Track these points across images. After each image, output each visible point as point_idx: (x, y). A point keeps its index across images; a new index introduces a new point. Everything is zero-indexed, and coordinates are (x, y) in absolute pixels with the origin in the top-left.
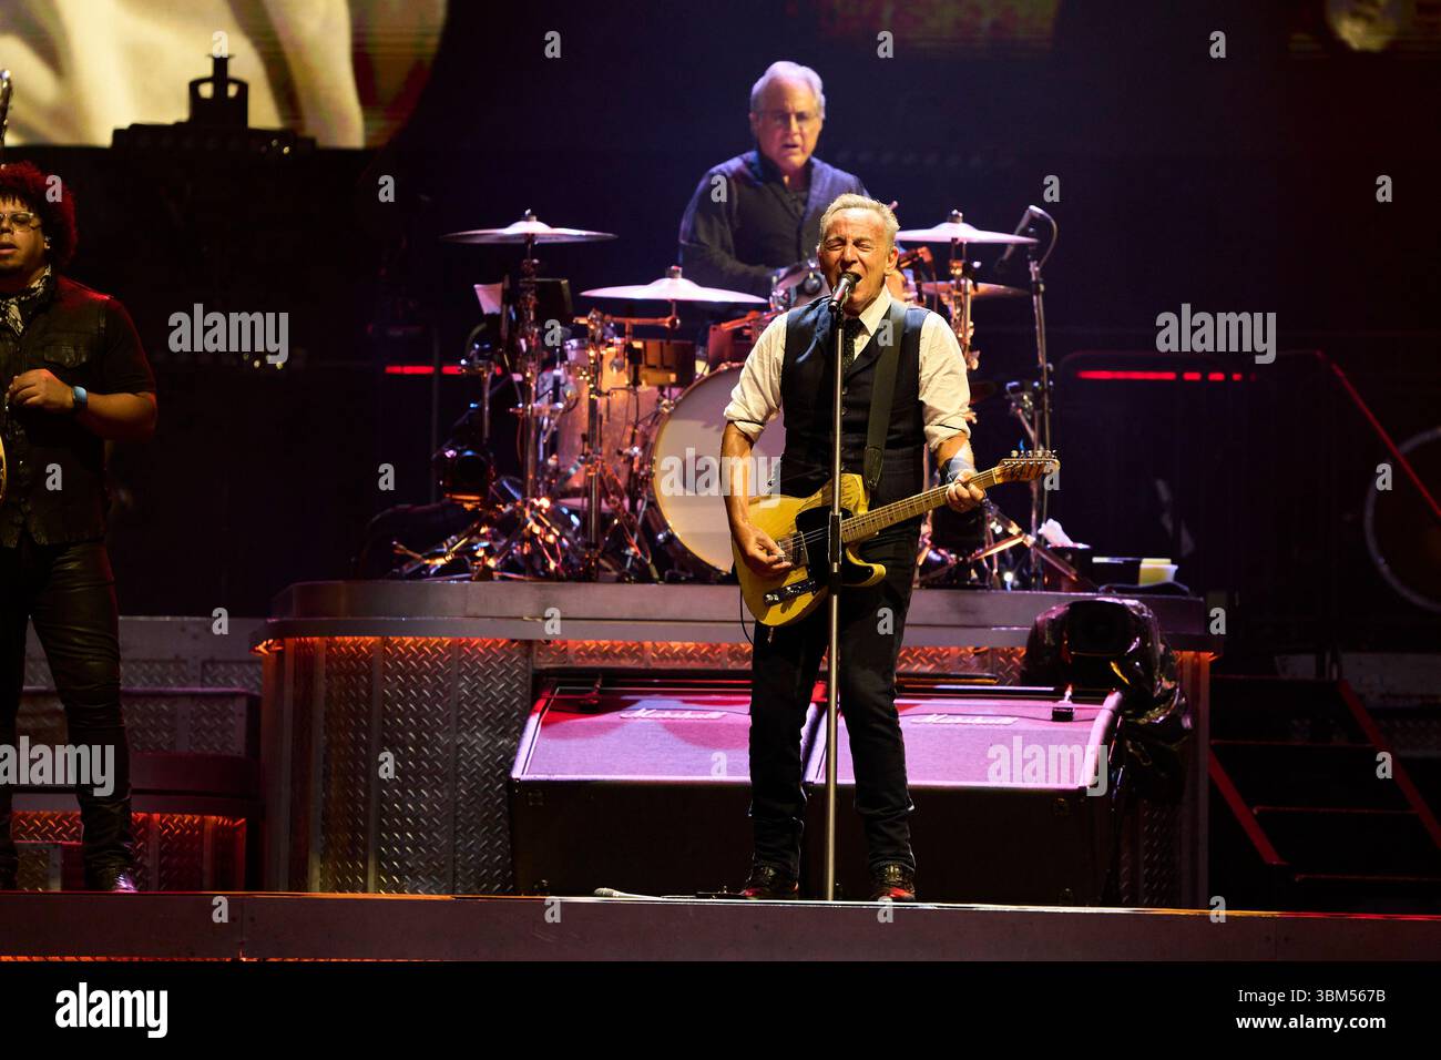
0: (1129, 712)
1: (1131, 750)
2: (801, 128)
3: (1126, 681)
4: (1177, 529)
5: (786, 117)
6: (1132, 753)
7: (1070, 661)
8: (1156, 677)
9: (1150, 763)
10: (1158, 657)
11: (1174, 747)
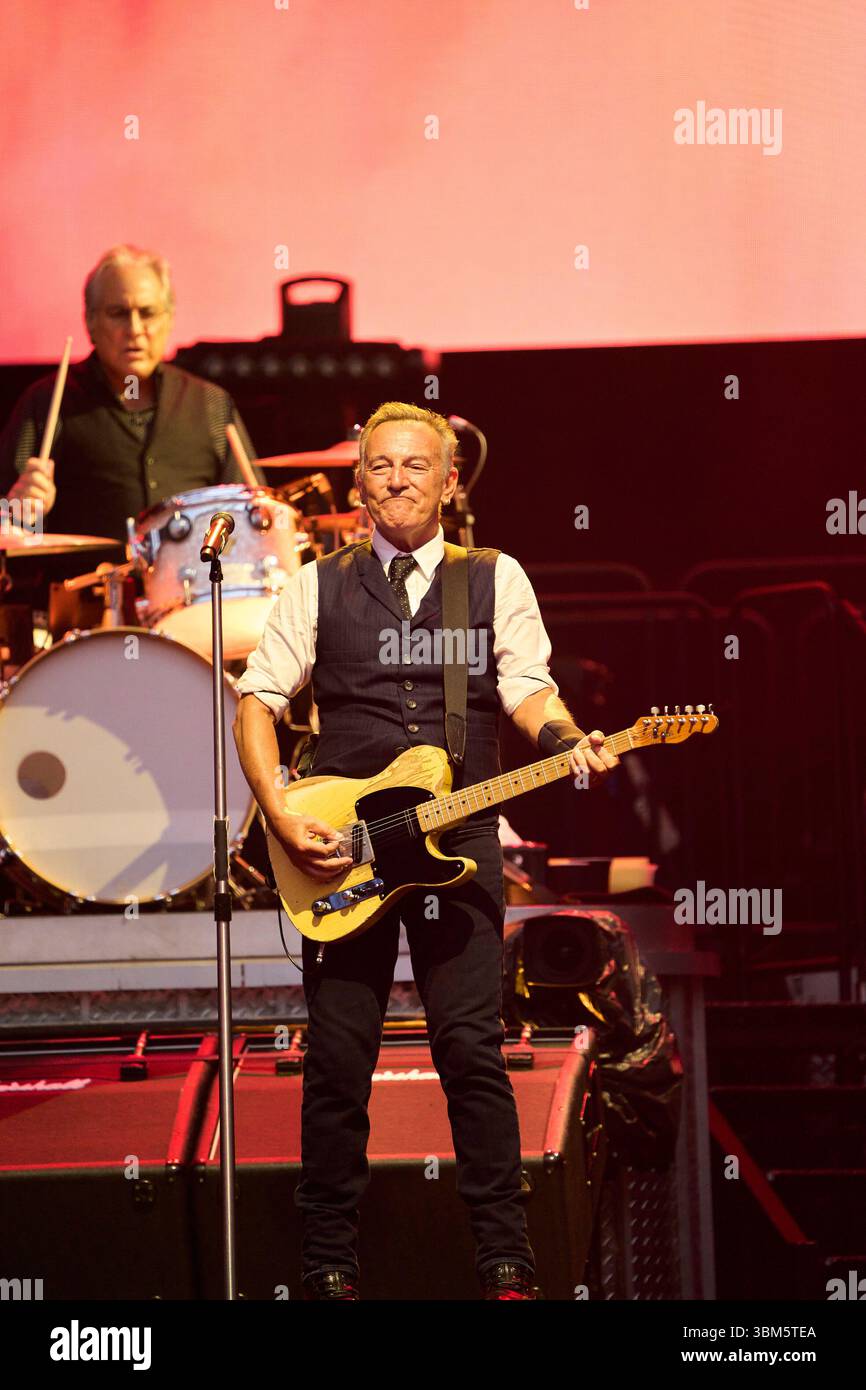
0: (604, 1056)
1: (610, 1105)
2: (146, 328)
3: (600, 1017)
4: (655, 817)
5: (124, 313)
6: (611, 1109)
7: (527, 995)
8: (637, 1009)
9: (635, 1120)
10: (638, 982)
11: (662, 1099)
